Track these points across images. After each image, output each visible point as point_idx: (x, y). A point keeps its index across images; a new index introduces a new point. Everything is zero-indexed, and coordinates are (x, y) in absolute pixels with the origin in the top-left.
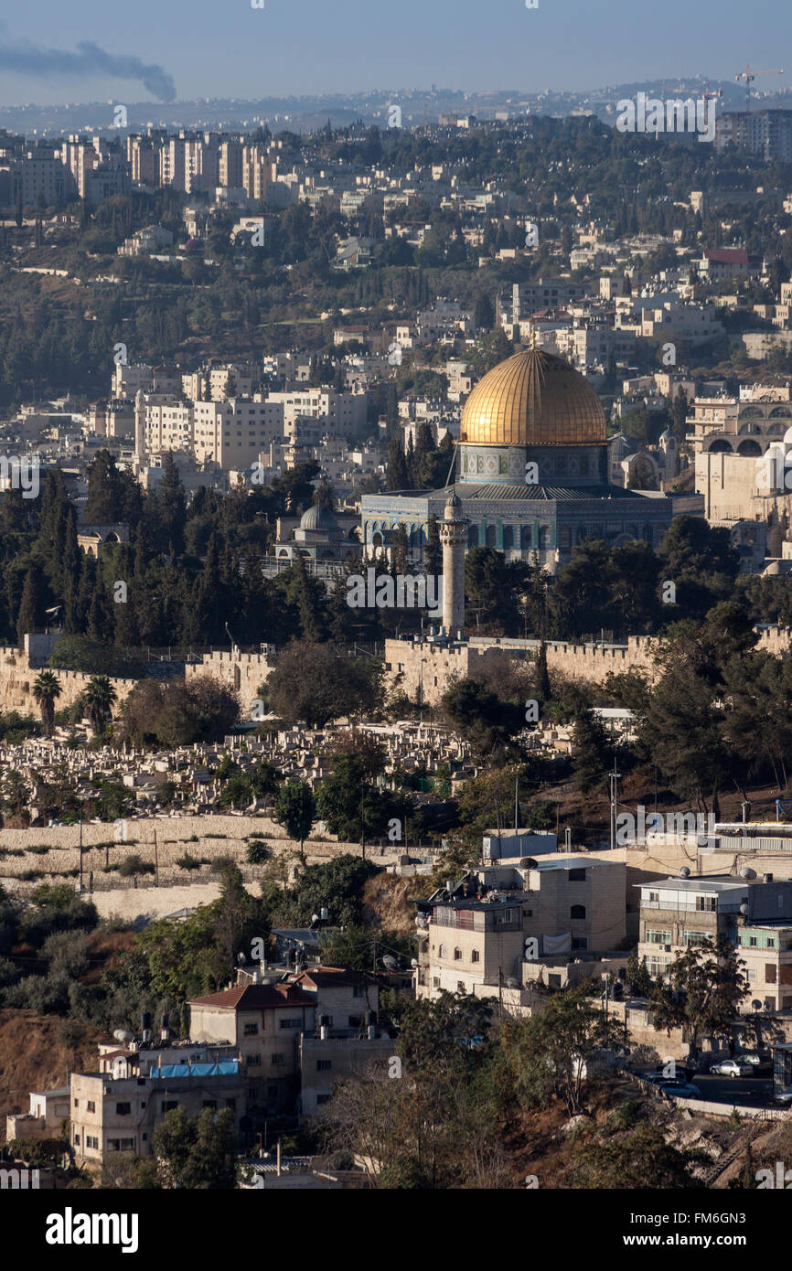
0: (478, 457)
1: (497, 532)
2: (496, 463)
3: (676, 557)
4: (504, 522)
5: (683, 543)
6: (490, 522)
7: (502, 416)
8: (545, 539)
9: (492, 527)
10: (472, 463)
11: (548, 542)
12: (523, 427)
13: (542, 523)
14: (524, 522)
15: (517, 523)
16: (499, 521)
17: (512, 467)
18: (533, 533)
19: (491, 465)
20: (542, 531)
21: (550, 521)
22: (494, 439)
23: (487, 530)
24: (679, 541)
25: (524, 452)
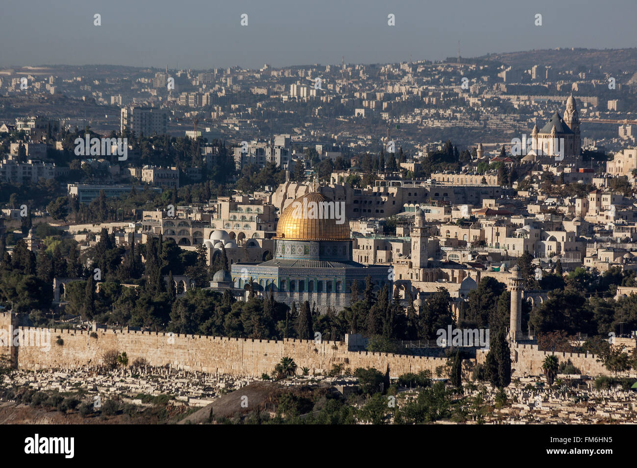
0: (292, 246)
1: (314, 284)
2: (303, 249)
3: (486, 297)
4: (318, 279)
5: (488, 290)
6: (310, 279)
7: (306, 225)
8: (339, 288)
9: (312, 281)
10: (288, 249)
11: (341, 289)
12: (318, 231)
13: (338, 279)
14: (328, 279)
15: (325, 280)
16: (315, 279)
17: (312, 251)
18: (333, 284)
19: (300, 250)
20: (338, 283)
21: (342, 279)
22: (302, 237)
23: (309, 283)
24: (486, 289)
25: (318, 244)
